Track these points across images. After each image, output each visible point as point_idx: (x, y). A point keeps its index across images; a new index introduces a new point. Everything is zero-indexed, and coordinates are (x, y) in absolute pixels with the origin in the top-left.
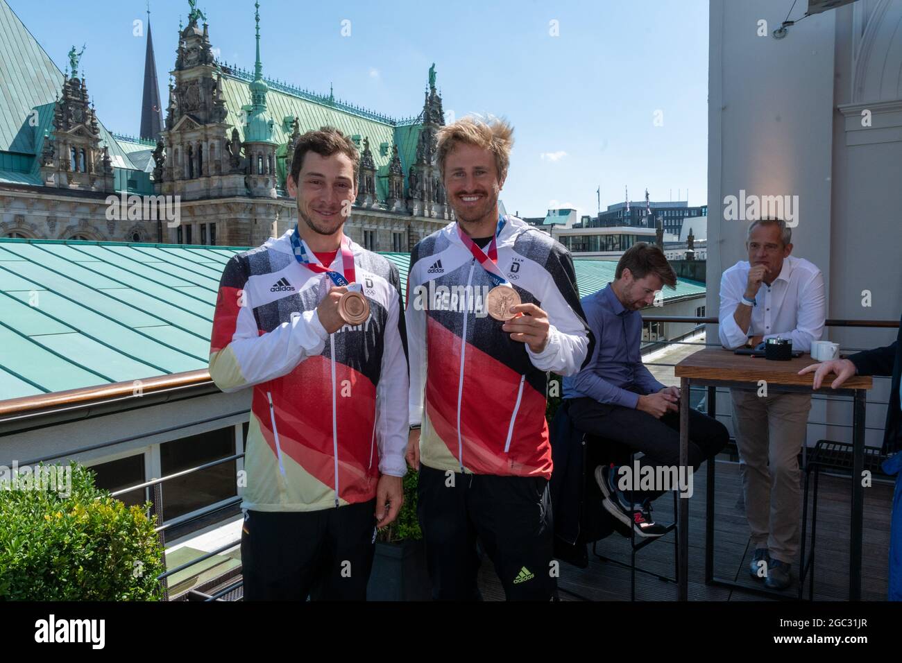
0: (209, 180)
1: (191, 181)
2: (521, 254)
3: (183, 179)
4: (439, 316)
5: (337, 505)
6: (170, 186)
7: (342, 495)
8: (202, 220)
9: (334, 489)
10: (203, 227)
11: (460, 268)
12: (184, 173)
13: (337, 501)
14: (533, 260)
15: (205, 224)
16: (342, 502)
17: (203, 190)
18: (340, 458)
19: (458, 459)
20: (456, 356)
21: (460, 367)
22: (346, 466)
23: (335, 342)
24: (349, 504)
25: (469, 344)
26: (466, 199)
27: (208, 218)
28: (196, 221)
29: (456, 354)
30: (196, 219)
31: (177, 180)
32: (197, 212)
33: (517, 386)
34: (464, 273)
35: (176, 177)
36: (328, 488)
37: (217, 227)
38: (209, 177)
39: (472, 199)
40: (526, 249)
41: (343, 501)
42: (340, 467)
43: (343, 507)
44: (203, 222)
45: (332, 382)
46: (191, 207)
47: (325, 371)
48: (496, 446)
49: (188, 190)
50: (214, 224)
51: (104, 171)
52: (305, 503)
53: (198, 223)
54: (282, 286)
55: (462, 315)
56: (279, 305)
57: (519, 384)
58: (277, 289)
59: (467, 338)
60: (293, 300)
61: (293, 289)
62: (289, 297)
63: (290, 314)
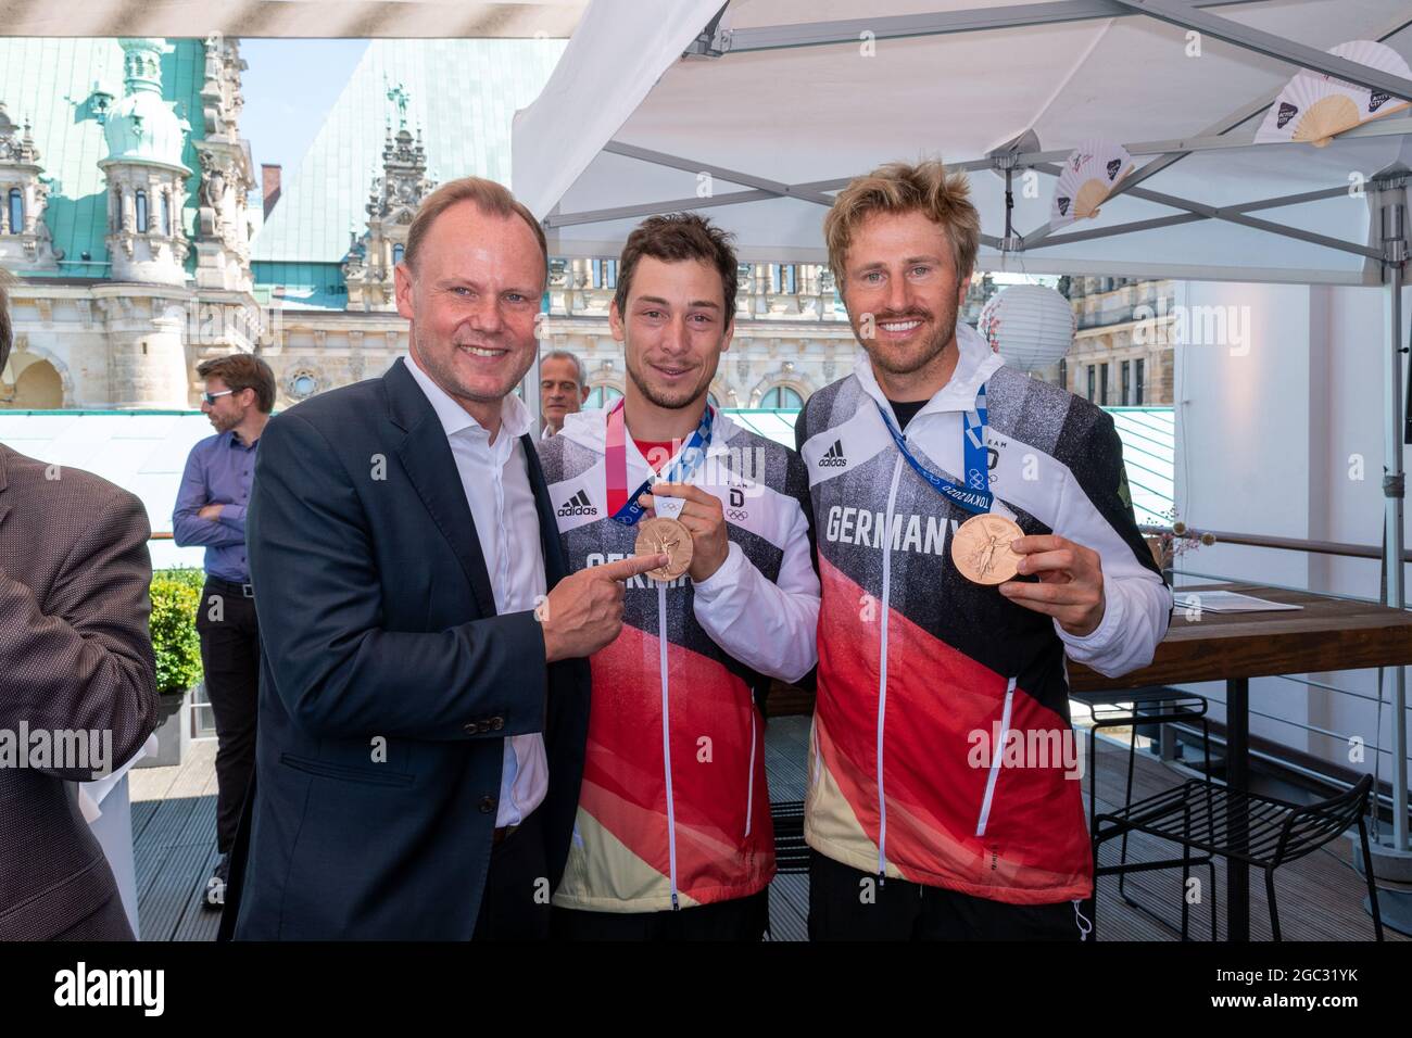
0: (1137, 291)
1: (1110, 293)
2: (1002, 431)
3: (1098, 292)
4: (837, 553)
5: (676, 905)
6: (1079, 305)
7: (685, 884)
8: (1122, 356)
9: (669, 876)
10: (1125, 366)
11: (877, 457)
12: (1100, 282)
13: (674, 896)
14: (1027, 442)
15: (1128, 362)
16: (686, 901)
17: (1125, 307)
18: (679, 817)
19: (877, 844)
20: (870, 636)
21: (879, 657)
22: (693, 834)
23: (668, 604)
24: (698, 904)
25: (895, 612)
26: (891, 327)
27: (1133, 351)
28: (1114, 358)
29: (870, 631)
30: (1115, 353)
31: (1089, 294)
32: (1117, 343)
33: (998, 702)
34: (883, 467)
35: (1088, 290)
36: (657, 873)
37: (1146, 364)
38: (1136, 285)
39: (905, 326)
40: (1011, 420)
41: (688, 898)
42: (677, 834)
43: (689, 910)
44: (1125, 359)
45: (660, 678)
46: (1107, 335)
47: (648, 658)
48: (961, 824)
49: (1105, 308)
50: (1142, 359)
51: (984, 292)
52: (617, 896)
53: (1117, 360)
54: (576, 507)
55: (880, 552)
56: (570, 540)
57: (1002, 697)
58: (569, 512)
59: (890, 601)
60: (592, 532)
61: (594, 511)
62: (586, 526)
63: (586, 556)
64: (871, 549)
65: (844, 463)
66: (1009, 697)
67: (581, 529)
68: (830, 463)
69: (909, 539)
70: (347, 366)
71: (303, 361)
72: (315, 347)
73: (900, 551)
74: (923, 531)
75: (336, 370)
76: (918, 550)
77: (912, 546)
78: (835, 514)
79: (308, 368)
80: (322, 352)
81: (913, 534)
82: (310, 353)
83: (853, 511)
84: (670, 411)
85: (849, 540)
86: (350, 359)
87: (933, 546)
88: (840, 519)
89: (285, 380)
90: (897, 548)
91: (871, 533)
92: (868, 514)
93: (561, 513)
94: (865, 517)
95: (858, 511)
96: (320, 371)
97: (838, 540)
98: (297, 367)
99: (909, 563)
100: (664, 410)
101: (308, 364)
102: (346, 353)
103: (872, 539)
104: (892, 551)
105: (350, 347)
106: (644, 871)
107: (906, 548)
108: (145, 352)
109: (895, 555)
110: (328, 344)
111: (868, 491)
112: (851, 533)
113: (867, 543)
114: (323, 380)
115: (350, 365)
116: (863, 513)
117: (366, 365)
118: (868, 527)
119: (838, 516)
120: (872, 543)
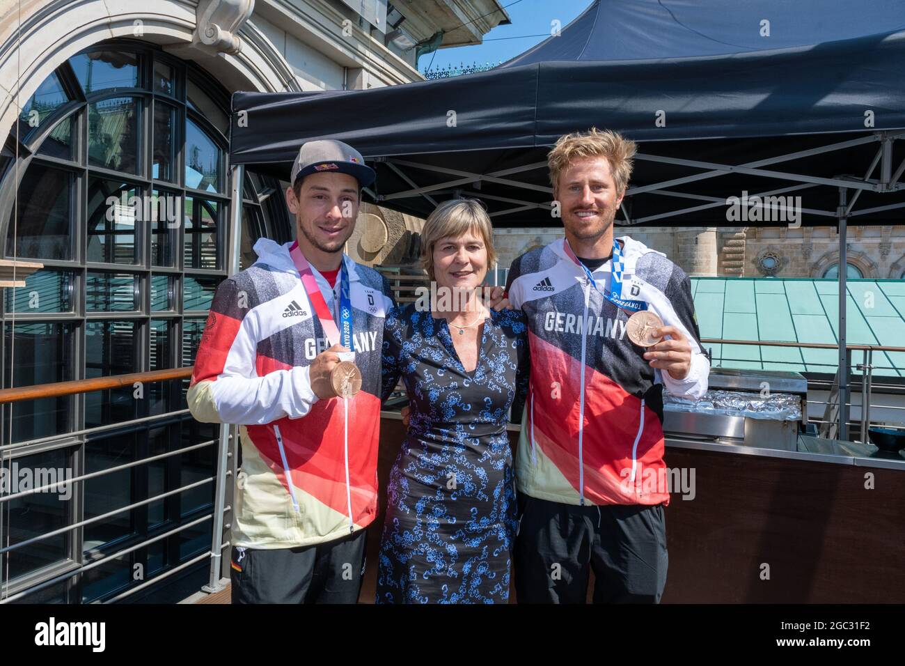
5: (352, 531)
7: (356, 520)
11: (574, 287)
13: (352, 526)
18: (352, 483)
19: (579, 491)
22: (358, 490)
24: (362, 528)
25: (589, 365)
29: (574, 378)
33: (637, 412)
34: (580, 292)
40: (644, 273)
41: (357, 526)
54: (294, 311)
55: (580, 337)
56: (293, 331)
57: (640, 410)
58: (290, 315)
59: (586, 362)
60: (306, 326)
61: (305, 313)
62: (302, 322)
63: (304, 340)
64: (575, 335)
65: (553, 289)
66: (643, 409)
67: (299, 325)
68: (541, 289)
69: (596, 329)
70: (800, 250)
71: (770, 246)
72: (780, 238)
73: (592, 336)
74: (605, 325)
75: (793, 252)
76: (602, 335)
77: (598, 333)
78: (550, 316)
79: (774, 251)
80: (783, 241)
81: (599, 327)
82: (776, 242)
83: (564, 315)
84: (330, 254)
85: (561, 330)
86: (802, 245)
87: (610, 333)
88: (555, 319)
89: (758, 259)
90: (590, 334)
91: (575, 327)
92: (573, 316)
93: (285, 315)
94: (571, 318)
95: (566, 315)
96: (782, 253)
97: (554, 330)
98: (766, 251)
99: (597, 341)
100: (326, 254)
101: (773, 248)
102: (800, 241)
103: (575, 329)
104: (587, 335)
105: (803, 238)
106: (336, 516)
107: (594, 334)
108: (697, 243)
109: (589, 338)
110: (788, 236)
111: (572, 304)
112: (563, 326)
113: (573, 331)
114: (782, 259)
115: (803, 249)
116: (569, 316)
117: (814, 249)
118: (573, 323)
119: (553, 317)
120: (575, 332)
